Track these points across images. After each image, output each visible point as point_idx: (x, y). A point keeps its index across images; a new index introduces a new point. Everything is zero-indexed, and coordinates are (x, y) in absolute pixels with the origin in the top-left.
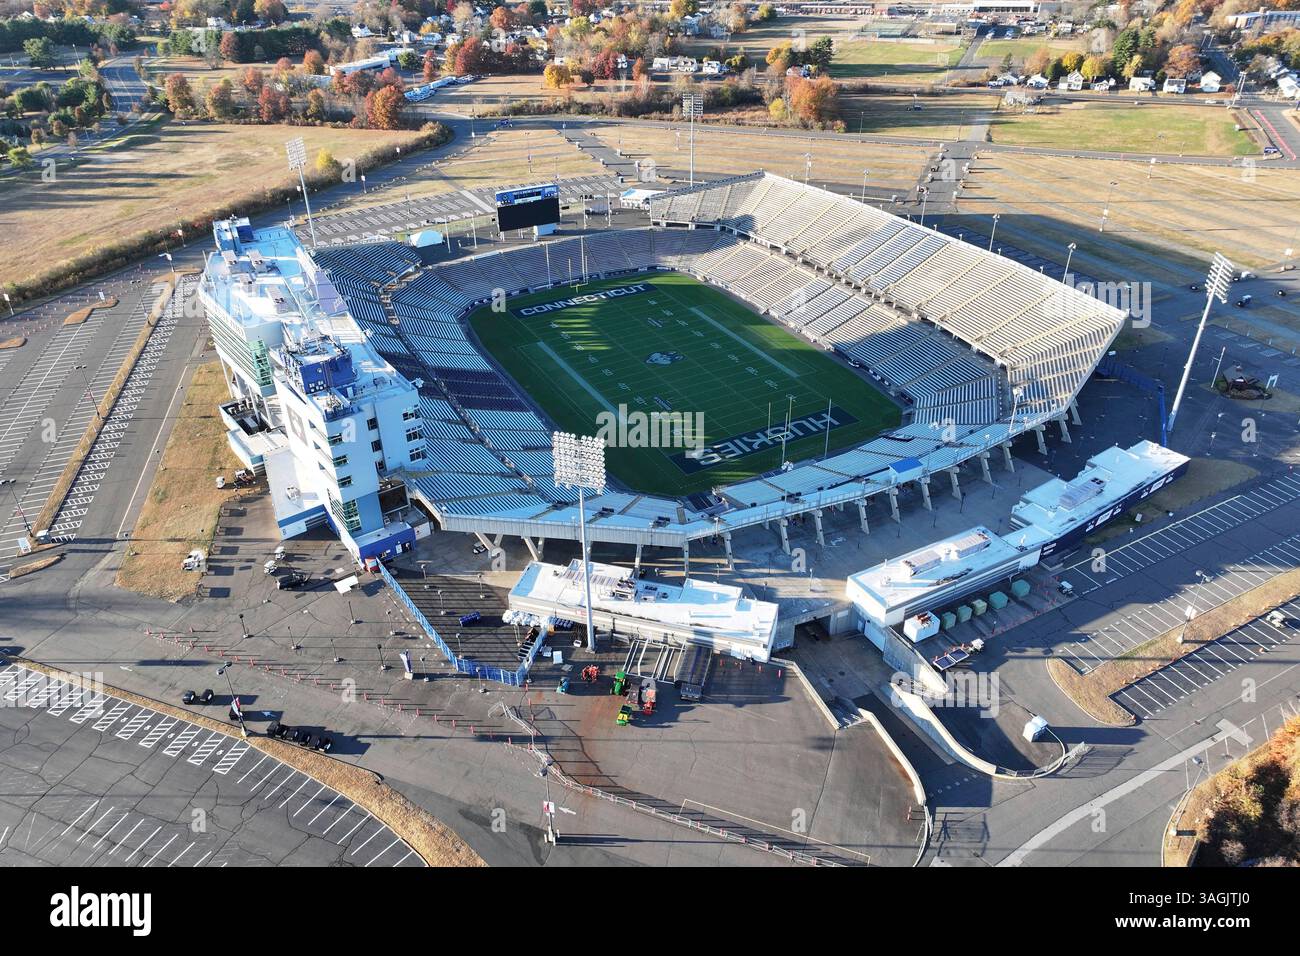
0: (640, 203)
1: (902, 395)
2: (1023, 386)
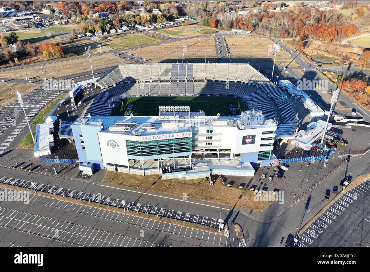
1: (228, 95)
2: (251, 82)
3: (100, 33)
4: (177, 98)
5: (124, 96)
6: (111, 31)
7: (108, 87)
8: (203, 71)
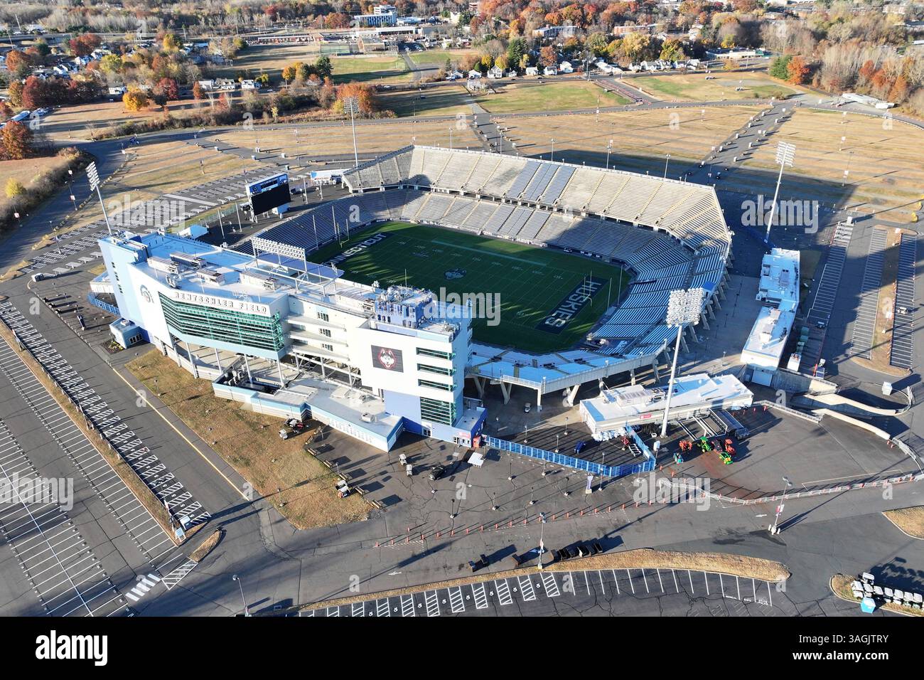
0: (329, 180)
1: (614, 260)
2: (689, 237)
3: (499, 73)
4: (491, 242)
5: (385, 215)
6: (528, 70)
7: (365, 191)
8: (590, 189)
